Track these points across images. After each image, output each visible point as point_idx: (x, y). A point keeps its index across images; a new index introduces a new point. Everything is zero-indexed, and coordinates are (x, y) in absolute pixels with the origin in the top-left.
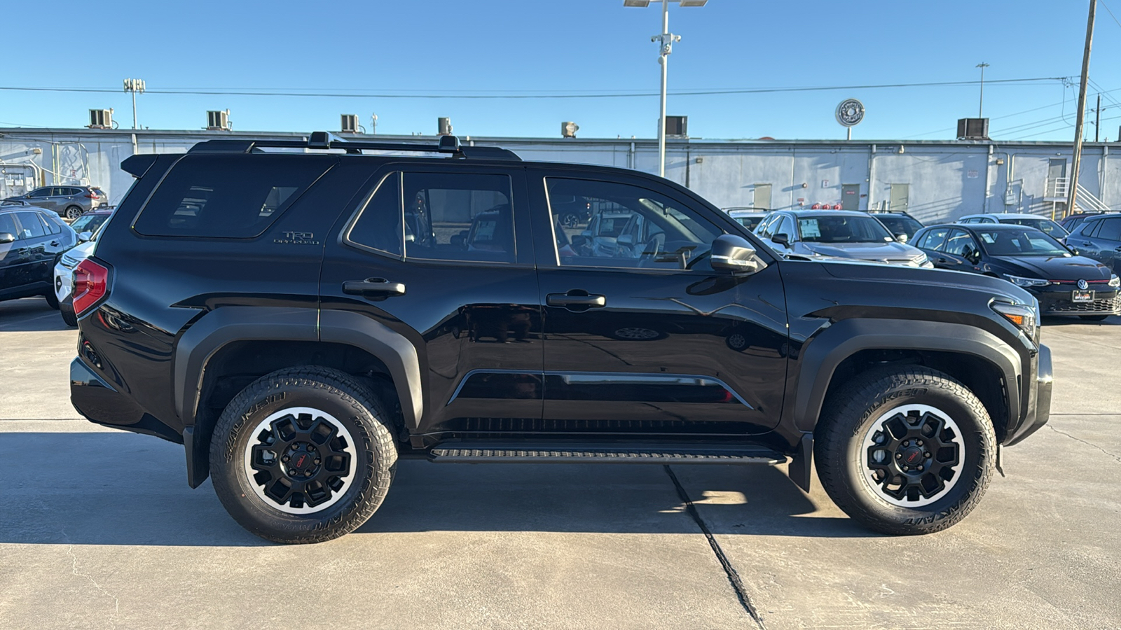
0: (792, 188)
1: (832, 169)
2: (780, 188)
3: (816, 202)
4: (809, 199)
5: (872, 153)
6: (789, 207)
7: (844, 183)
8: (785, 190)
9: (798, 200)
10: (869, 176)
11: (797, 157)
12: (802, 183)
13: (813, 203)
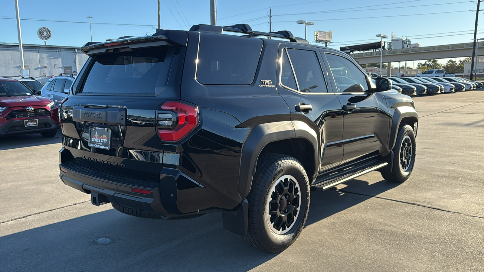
0: (40, 68)
1: (58, 59)
2: (33, 68)
3: (53, 75)
4: (49, 74)
5: (75, 52)
6: (39, 77)
7: (64, 66)
8: (36, 69)
9: (44, 74)
10: (76, 63)
11: (40, 53)
12: (45, 66)
13: (51, 75)
